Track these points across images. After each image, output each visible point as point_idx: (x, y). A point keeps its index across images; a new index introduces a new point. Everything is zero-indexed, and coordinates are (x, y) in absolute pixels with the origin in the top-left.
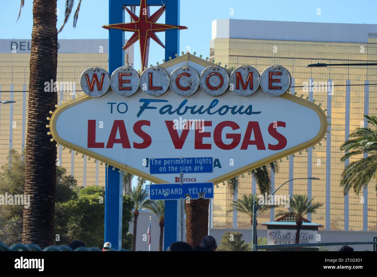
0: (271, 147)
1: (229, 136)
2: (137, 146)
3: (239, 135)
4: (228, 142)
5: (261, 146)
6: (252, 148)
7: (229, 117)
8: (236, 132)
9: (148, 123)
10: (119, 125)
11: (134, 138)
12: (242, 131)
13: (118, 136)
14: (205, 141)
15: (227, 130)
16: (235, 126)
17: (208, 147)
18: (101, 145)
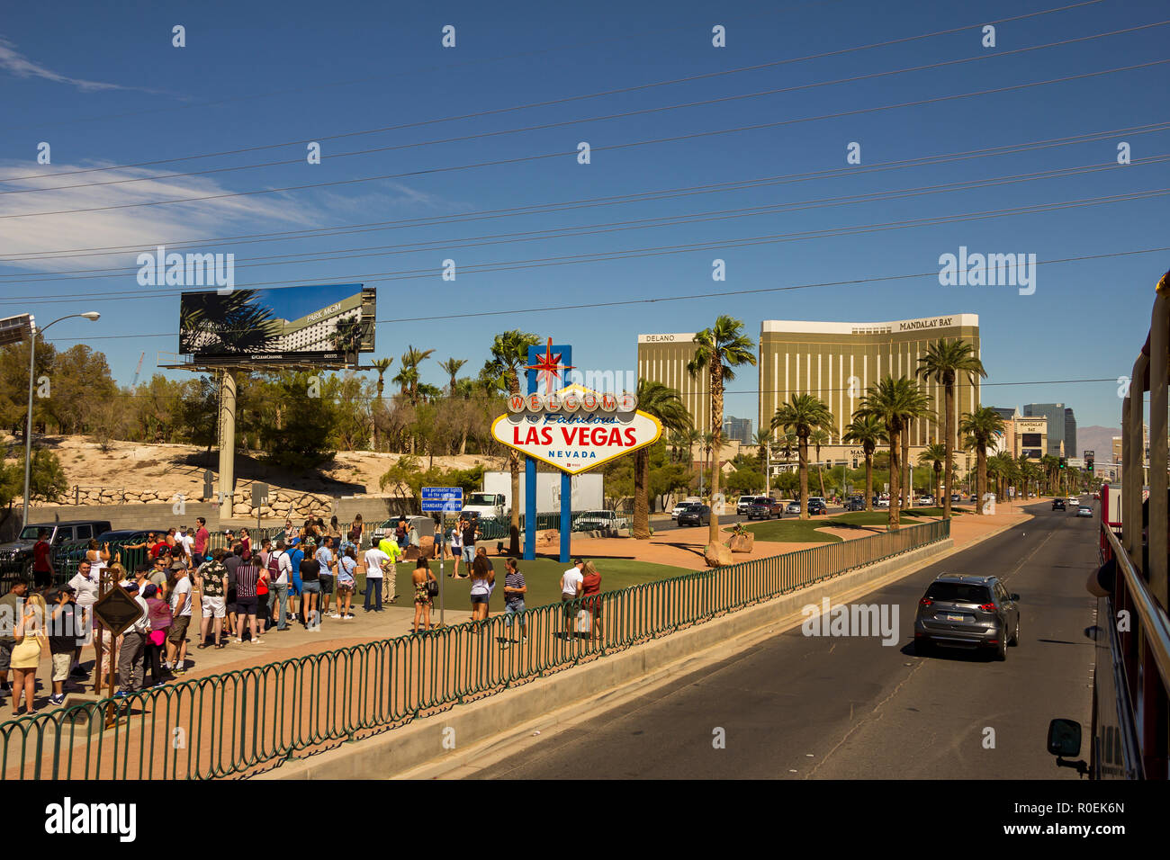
0: (627, 444)
1: (600, 437)
2: (543, 443)
3: (606, 437)
4: (600, 441)
5: (620, 444)
6: (615, 445)
7: (600, 425)
8: (605, 434)
9: (550, 429)
10: (533, 430)
11: (542, 438)
12: (608, 434)
13: (532, 437)
14: (586, 440)
15: (599, 433)
16: (604, 431)
17: (587, 444)
18: (522, 443)
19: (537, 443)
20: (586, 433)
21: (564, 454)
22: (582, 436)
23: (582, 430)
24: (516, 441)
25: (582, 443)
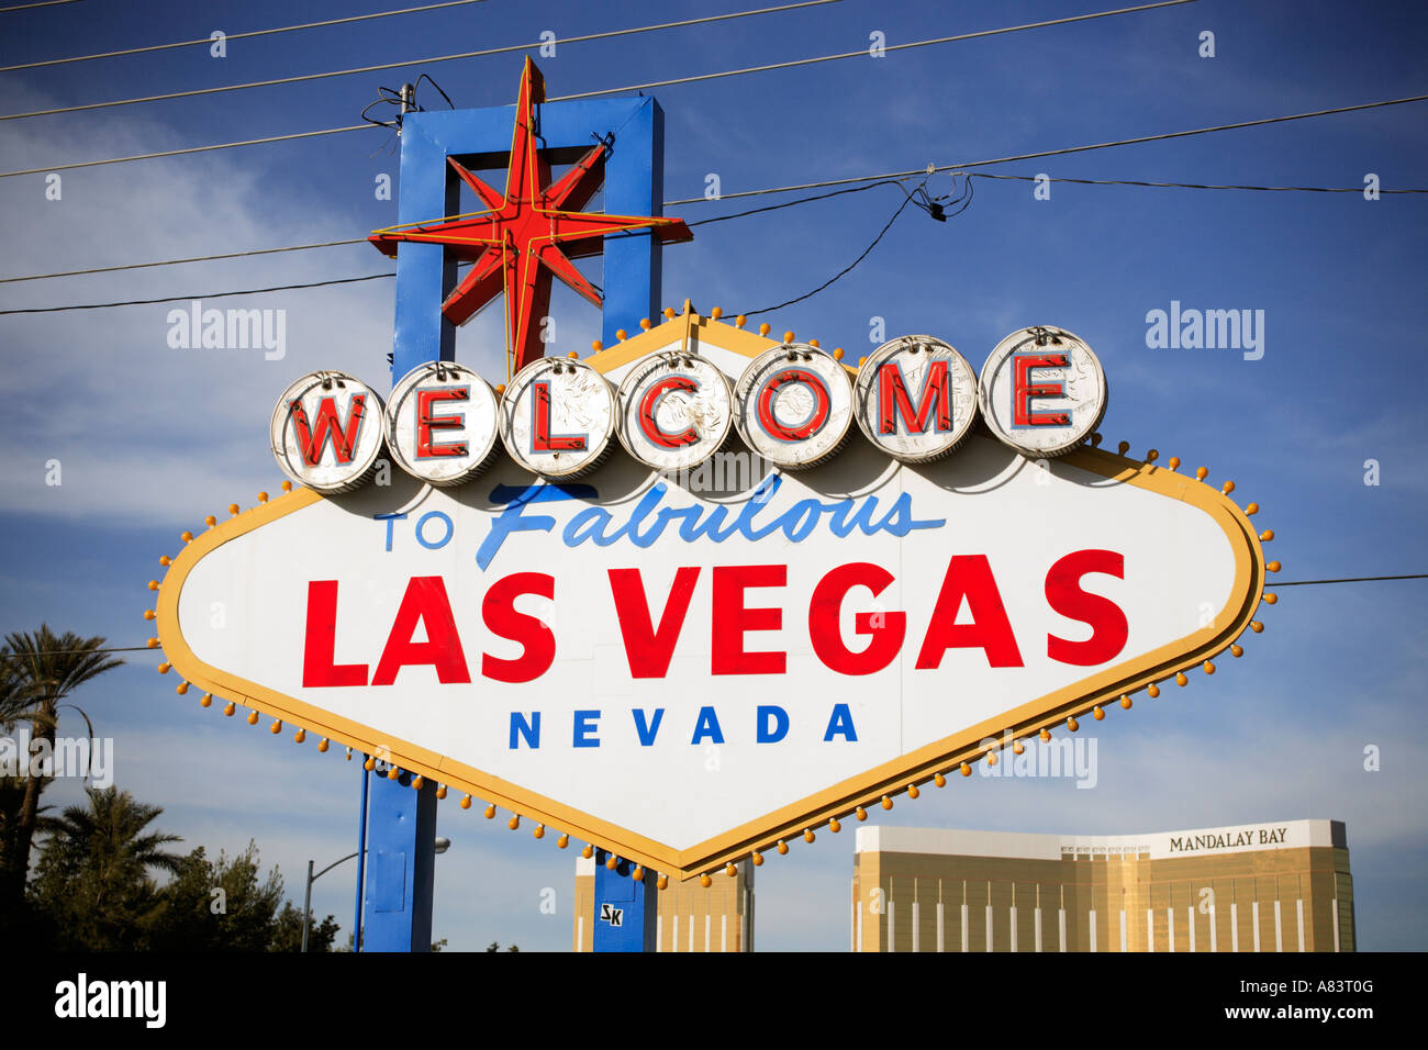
14: (755, 641)
17: (773, 663)
18: (355, 675)
19: (453, 671)
20: (755, 598)
21: (616, 729)
22: (731, 620)
23: (731, 582)
24: (321, 668)
25: (728, 658)
